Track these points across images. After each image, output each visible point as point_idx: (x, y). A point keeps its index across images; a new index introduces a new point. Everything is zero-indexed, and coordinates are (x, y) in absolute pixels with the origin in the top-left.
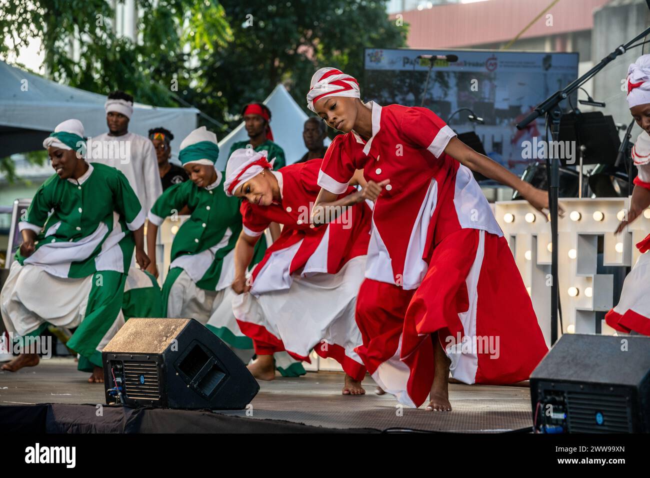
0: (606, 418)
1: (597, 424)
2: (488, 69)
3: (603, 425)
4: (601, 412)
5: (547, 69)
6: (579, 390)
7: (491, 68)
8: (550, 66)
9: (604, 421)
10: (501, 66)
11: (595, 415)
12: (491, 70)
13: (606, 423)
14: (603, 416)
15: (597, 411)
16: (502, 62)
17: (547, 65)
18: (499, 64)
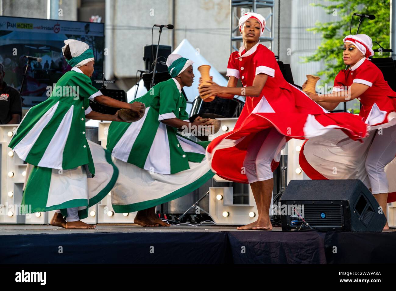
0: (326, 215)
1: (322, 218)
2: (55, 32)
3: (325, 218)
4: (324, 212)
5: (87, 33)
6: (311, 204)
7: (56, 31)
8: (89, 31)
9: (326, 216)
10: (62, 30)
11: (321, 214)
12: (57, 33)
13: (326, 217)
14: (325, 214)
15: (321, 212)
16: (63, 28)
17: (87, 31)
18: (61, 29)
